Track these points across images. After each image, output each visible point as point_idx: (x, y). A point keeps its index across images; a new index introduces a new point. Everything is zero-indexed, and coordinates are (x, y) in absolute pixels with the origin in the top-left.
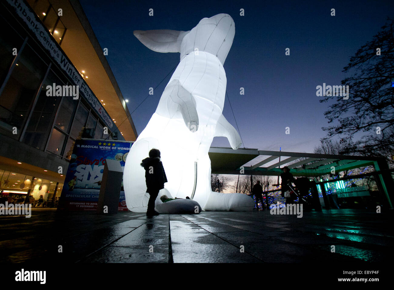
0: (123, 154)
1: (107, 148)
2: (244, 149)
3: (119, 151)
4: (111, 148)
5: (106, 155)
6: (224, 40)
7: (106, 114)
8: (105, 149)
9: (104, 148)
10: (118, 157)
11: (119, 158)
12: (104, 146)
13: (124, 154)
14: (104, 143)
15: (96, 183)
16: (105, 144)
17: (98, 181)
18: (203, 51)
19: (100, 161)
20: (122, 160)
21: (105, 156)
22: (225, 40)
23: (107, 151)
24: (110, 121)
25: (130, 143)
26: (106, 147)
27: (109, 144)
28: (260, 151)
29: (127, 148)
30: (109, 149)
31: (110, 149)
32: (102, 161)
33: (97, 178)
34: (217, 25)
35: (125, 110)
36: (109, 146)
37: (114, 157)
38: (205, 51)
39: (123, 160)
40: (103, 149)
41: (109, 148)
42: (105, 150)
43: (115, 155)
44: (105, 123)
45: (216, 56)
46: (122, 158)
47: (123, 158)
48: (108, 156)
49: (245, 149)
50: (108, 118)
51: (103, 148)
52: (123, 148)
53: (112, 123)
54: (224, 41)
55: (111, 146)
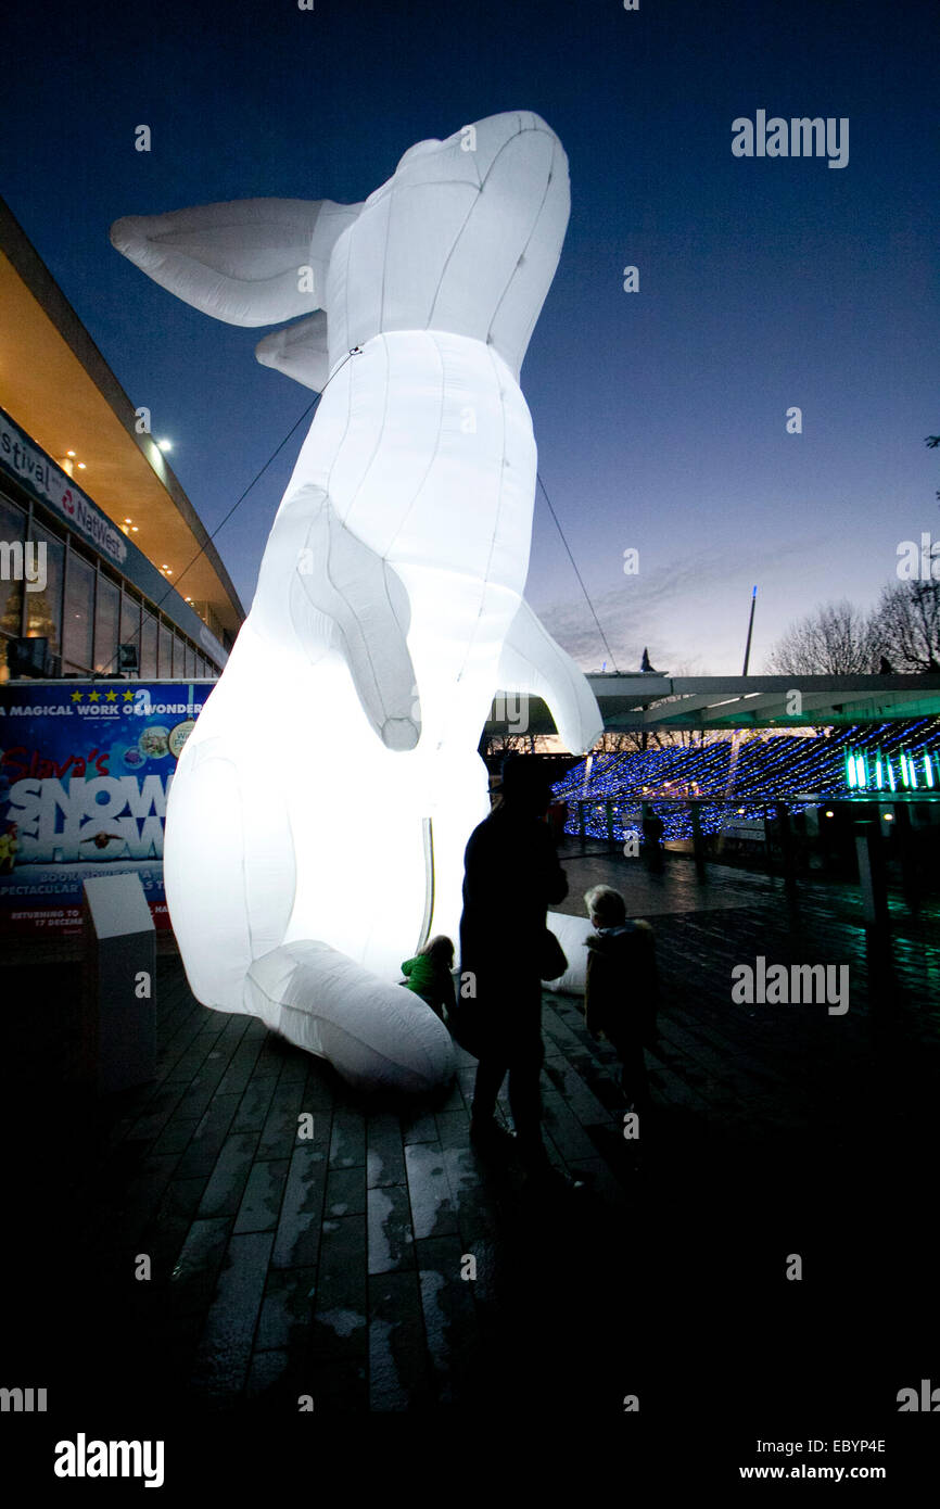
0: (168, 731)
1: (104, 709)
2: (615, 676)
3: (151, 720)
4: (120, 710)
5: (107, 737)
6: (521, 261)
7: (93, 513)
8: (99, 715)
9: (96, 713)
10: (150, 742)
11: (156, 743)
12: (94, 703)
13: (171, 730)
14: (91, 693)
15: (89, 840)
16: (94, 696)
17: (93, 835)
18: (426, 328)
19: (90, 761)
20: (166, 753)
21: (102, 741)
22: (522, 257)
23: (108, 724)
24: (114, 535)
25: (187, 686)
26: (103, 707)
27: (111, 696)
28: (676, 679)
29: (180, 706)
30: (114, 715)
31: (117, 713)
32: (95, 761)
33: (90, 822)
34: (481, 190)
35: (163, 481)
36: (111, 703)
37: (137, 744)
38: (434, 329)
39: (171, 753)
40: (90, 715)
41: (114, 709)
42: (100, 721)
43: (138, 735)
44: (97, 546)
45: (488, 343)
46: (165, 747)
47: (168, 743)
48: (114, 740)
49: (618, 675)
50: (106, 524)
51: (93, 713)
52: (163, 706)
53: (121, 543)
54: (519, 263)
55: (120, 702)
